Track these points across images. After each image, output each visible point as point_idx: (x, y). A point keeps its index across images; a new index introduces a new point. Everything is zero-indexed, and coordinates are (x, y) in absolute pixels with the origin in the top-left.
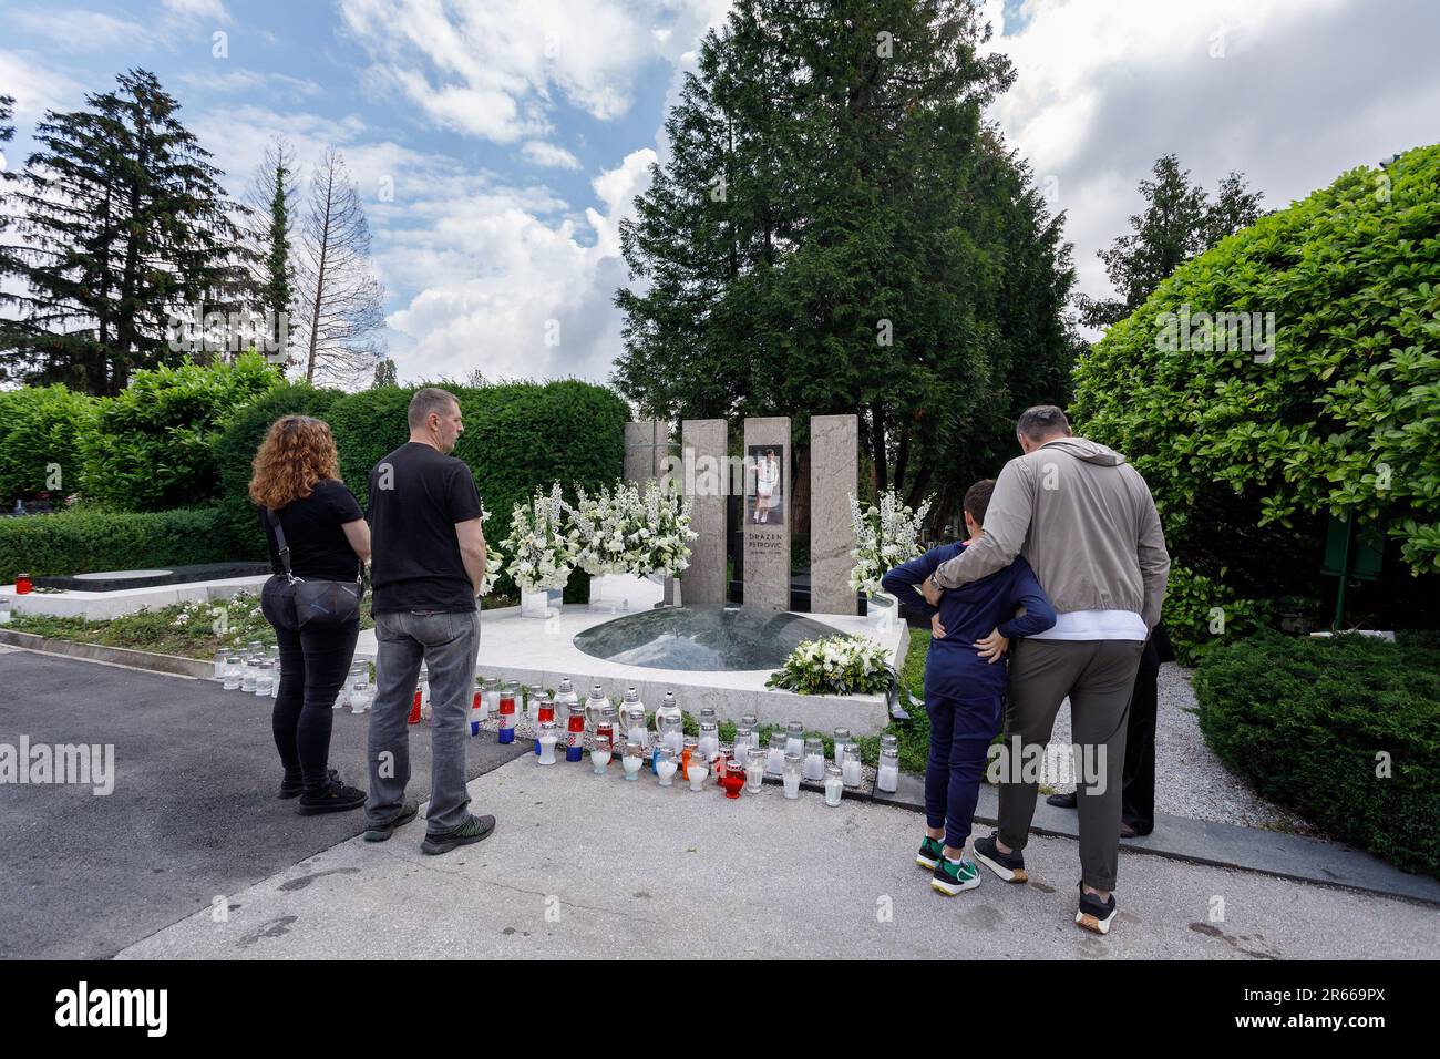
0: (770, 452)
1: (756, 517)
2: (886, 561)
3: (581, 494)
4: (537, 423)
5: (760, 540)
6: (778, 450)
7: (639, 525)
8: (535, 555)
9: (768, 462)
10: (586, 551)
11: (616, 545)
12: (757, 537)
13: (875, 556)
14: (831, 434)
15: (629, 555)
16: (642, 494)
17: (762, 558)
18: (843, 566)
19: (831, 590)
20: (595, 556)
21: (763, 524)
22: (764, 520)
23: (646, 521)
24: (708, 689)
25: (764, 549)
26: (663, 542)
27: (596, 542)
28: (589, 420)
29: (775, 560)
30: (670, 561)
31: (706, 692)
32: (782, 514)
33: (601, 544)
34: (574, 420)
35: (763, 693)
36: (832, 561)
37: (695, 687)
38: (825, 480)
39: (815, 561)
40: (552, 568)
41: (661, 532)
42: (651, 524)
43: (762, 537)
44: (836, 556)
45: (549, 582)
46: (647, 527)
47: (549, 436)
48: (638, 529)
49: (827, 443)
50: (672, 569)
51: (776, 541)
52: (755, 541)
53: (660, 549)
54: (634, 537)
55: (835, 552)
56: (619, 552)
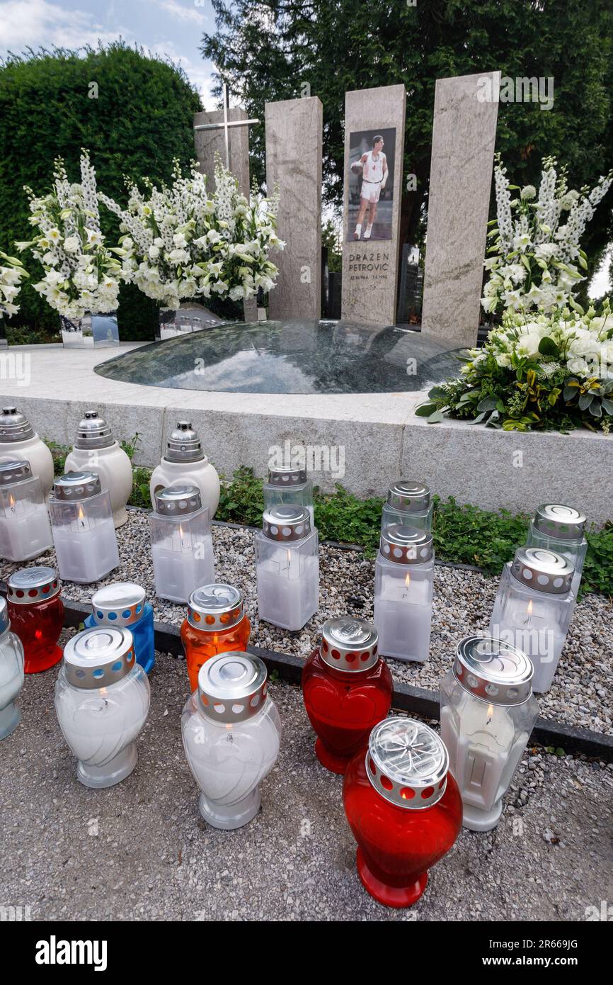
0: (378, 140)
1: (358, 232)
2: (542, 264)
3: (135, 192)
4: (67, 92)
5: (362, 262)
6: (389, 134)
7: (207, 225)
8: (67, 263)
9: (375, 154)
10: (143, 266)
11: (178, 256)
12: (358, 258)
13: (525, 260)
14: (462, 105)
15: (197, 269)
16: (211, 187)
17: (364, 284)
18: (464, 289)
19: (447, 321)
20: (154, 271)
21: (366, 240)
22: (367, 234)
23: (215, 219)
24: (294, 421)
25: (366, 273)
26: (240, 250)
27: (153, 252)
28: (137, 88)
29: (381, 286)
30: (250, 278)
31: (287, 428)
32: (390, 226)
33: (161, 257)
34: (116, 87)
35: (417, 428)
36: (451, 284)
37: (264, 419)
38: (449, 175)
39: (430, 285)
40: (92, 280)
41: (238, 240)
42: (223, 223)
43: (365, 258)
44: (457, 277)
45: (91, 301)
46: (218, 228)
47: (85, 112)
48: (206, 231)
49: (456, 119)
50: (254, 288)
51: (381, 262)
52: (357, 263)
53: (238, 261)
54: (201, 242)
55: (456, 273)
56: (183, 264)
